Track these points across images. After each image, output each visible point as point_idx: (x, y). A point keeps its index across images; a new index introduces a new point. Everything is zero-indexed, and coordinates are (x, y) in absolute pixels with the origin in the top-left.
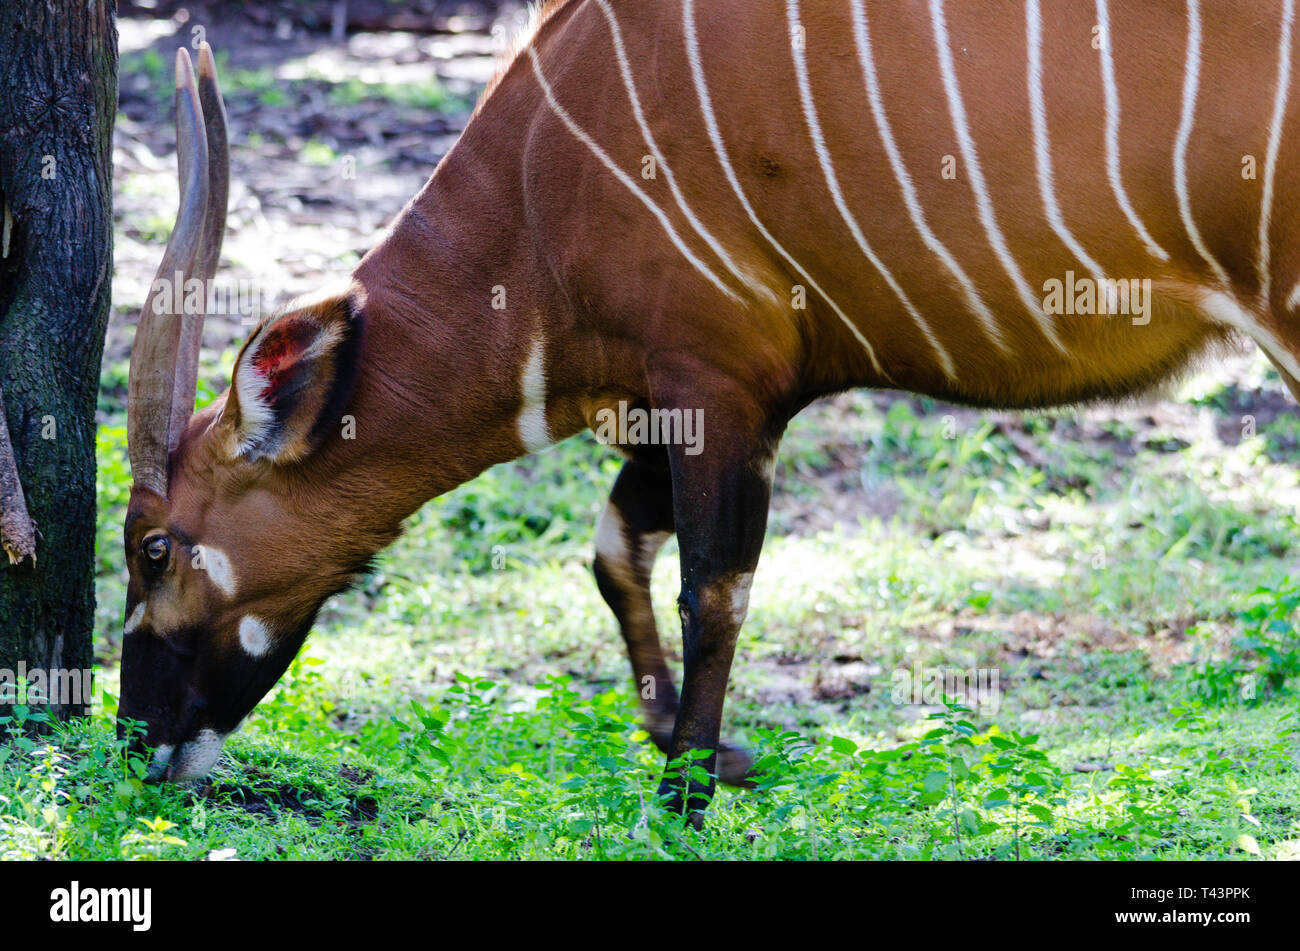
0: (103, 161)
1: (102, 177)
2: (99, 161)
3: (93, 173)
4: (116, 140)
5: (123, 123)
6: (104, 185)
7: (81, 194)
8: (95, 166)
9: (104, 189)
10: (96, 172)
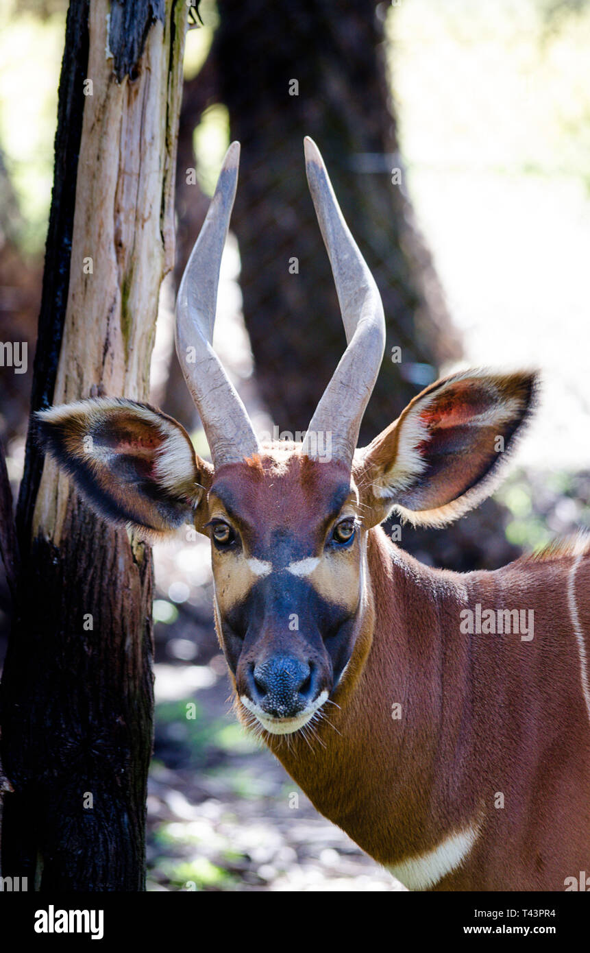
0: (136, 805)
1: (135, 820)
2: (132, 804)
3: (126, 817)
4: (150, 786)
5: (158, 772)
6: (137, 828)
7: (113, 838)
8: (129, 810)
9: (137, 833)
10: (130, 817)
